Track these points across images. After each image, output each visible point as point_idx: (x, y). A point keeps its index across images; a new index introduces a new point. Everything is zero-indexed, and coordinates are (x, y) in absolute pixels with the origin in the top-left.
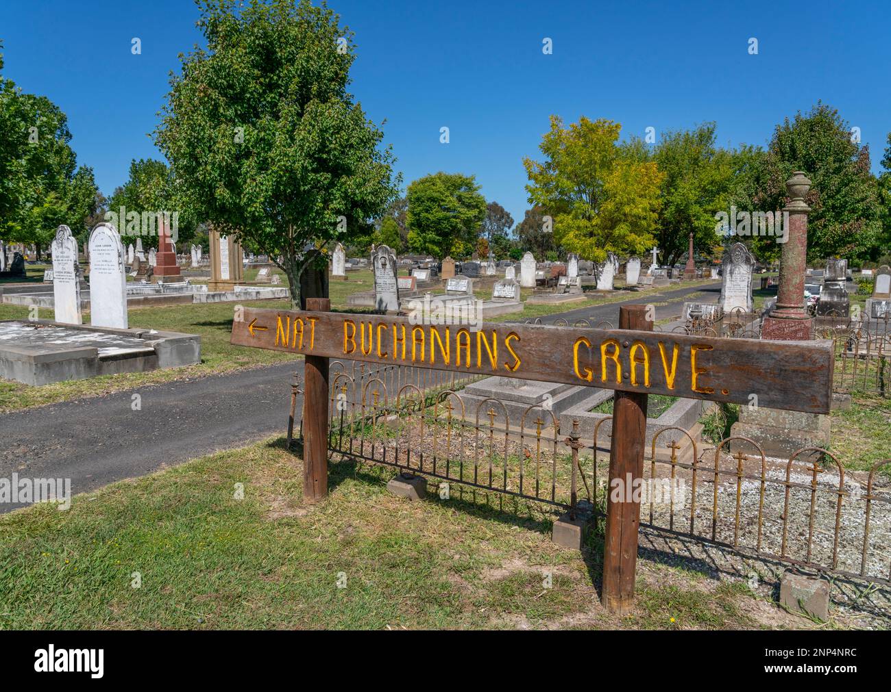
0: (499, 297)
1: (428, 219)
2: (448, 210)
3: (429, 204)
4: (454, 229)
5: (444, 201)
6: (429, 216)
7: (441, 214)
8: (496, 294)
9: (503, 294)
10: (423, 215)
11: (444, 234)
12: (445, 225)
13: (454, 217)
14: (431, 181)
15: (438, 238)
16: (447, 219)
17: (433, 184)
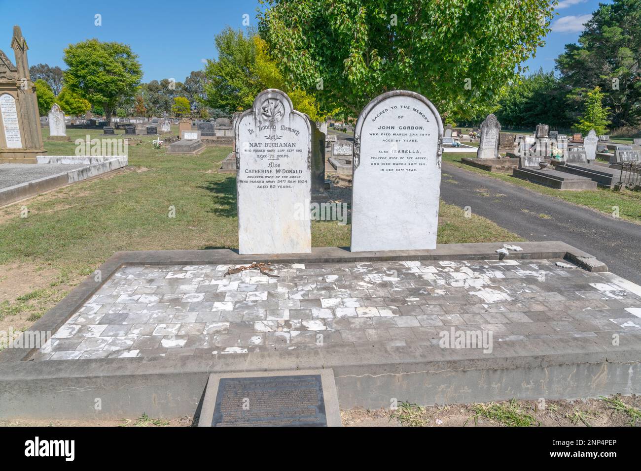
0: (339, 155)
1: (95, 81)
2: (114, 73)
3: (94, 67)
4: (121, 91)
5: (110, 66)
6: (96, 79)
7: (109, 78)
8: (335, 152)
9: (342, 153)
10: (88, 78)
11: (111, 95)
12: (112, 87)
13: (121, 81)
14: (92, 46)
15: (105, 98)
16: (113, 82)
17: (94, 49)
